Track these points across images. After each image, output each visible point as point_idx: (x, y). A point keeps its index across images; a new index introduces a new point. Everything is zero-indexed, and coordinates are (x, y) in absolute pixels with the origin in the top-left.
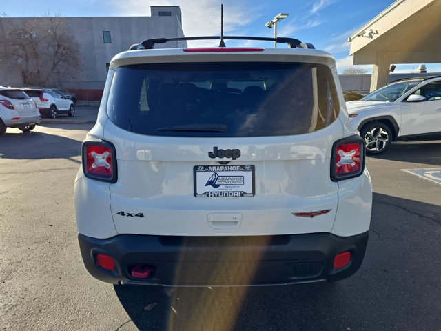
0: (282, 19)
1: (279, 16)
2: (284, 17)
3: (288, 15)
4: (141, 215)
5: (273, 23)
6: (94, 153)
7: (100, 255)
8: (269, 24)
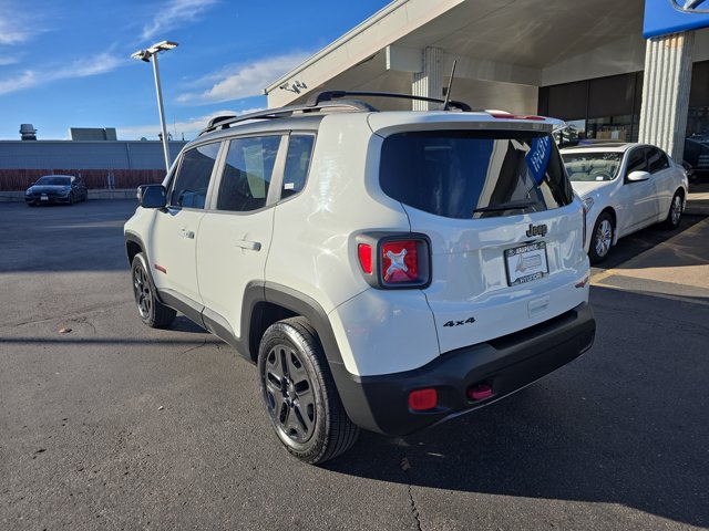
0: (167, 49)
1: (163, 44)
2: (172, 46)
3: (177, 45)
4: (472, 320)
5: (150, 55)
6: (390, 254)
7: (415, 393)
8: (142, 54)
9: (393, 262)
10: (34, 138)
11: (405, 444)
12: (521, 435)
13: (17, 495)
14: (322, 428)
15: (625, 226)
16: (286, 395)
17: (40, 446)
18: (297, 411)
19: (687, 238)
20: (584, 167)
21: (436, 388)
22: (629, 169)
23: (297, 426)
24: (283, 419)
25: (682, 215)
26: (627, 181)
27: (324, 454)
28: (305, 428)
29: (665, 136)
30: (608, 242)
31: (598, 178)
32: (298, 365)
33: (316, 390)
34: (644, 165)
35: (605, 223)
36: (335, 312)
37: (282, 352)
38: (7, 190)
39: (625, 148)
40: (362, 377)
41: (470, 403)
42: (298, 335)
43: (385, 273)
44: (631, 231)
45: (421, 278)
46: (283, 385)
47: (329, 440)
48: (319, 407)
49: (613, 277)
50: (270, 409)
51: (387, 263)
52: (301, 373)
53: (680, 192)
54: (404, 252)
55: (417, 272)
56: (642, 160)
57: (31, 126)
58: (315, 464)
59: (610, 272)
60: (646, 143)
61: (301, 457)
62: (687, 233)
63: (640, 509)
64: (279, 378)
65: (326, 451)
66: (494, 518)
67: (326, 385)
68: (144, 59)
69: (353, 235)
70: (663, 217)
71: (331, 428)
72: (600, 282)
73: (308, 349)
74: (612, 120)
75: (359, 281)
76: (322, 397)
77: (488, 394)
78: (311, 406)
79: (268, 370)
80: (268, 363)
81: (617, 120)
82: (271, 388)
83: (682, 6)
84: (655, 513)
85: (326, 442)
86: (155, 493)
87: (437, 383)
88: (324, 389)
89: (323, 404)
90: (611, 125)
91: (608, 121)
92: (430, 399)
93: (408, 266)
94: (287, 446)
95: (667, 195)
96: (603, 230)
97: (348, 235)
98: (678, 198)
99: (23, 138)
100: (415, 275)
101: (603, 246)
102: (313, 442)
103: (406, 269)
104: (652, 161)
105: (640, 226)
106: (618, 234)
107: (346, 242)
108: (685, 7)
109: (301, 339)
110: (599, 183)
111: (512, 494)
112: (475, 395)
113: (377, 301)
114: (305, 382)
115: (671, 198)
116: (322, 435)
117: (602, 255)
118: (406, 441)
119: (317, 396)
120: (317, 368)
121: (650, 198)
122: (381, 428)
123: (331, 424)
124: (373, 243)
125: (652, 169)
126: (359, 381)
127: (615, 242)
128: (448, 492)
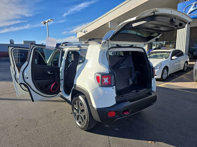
1: (49, 20)
3: (53, 20)
5: (46, 23)
6: (104, 78)
7: (109, 113)
8: (44, 22)
9: (105, 80)
10: (13, 43)
11: (108, 126)
12: (138, 125)
13: (11, 136)
14: (87, 121)
15: (171, 71)
16: (78, 113)
17: (16, 124)
18: (81, 117)
19: (188, 74)
20: (161, 55)
21: (115, 111)
22: (172, 56)
23: (81, 121)
24: (78, 119)
25: (187, 68)
26: (171, 59)
27: (87, 128)
28: (83, 121)
29: (183, 47)
30: (166, 75)
31: (164, 58)
32: (82, 105)
33: (86, 112)
34: (176, 55)
35: (165, 70)
36: (91, 92)
37: (78, 102)
38: (6, 57)
39: (171, 50)
40: (97, 108)
41: (123, 115)
42: (82, 98)
43: (103, 83)
44: (173, 72)
45: (112, 84)
46: (78, 111)
47: (89, 124)
48: (86, 116)
49: (167, 85)
50: (74, 117)
51: (103, 80)
52: (82, 107)
53: (187, 62)
54: (108, 78)
55: (111, 83)
56: (176, 54)
57: (13, 40)
58: (85, 131)
59: (167, 83)
60: (178, 49)
61: (81, 128)
62: (188, 73)
63: (165, 143)
64: (77, 109)
65: (88, 127)
66: (129, 144)
67: (88, 110)
68: (44, 24)
69: (95, 74)
70: (182, 68)
71: (89, 121)
72: (163, 86)
73: (84, 101)
74: (170, 42)
75: (97, 85)
76: (87, 113)
77: (128, 113)
78: (84, 116)
79: (74, 107)
80: (74, 105)
81: (172, 42)
82: (75, 111)
83: (187, 13)
84: (169, 144)
85: (88, 125)
86: (45, 136)
87: (115, 110)
88: (88, 111)
89: (87, 115)
90: (170, 43)
91: (169, 42)
92: (113, 114)
93: (109, 81)
94: (78, 126)
95: (183, 63)
96: (165, 72)
97: (94, 74)
98: (186, 64)
99: (11, 43)
100: (110, 84)
101: (165, 76)
102: (85, 125)
103: (108, 82)
104: (179, 54)
105: (175, 71)
106: (169, 73)
107: (94, 76)
108: (188, 14)
109: (82, 99)
110: (164, 59)
111: (134, 139)
112: (124, 113)
113: (101, 90)
114: (83, 109)
115: (184, 64)
116: (87, 123)
117: (165, 78)
118: (109, 125)
119: (86, 113)
120: (86, 106)
121: (178, 63)
122: (101, 121)
123: (89, 120)
124: (100, 76)
125: (178, 56)
126: (96, 109)
127: (168, 75)
128: (118, 138)
